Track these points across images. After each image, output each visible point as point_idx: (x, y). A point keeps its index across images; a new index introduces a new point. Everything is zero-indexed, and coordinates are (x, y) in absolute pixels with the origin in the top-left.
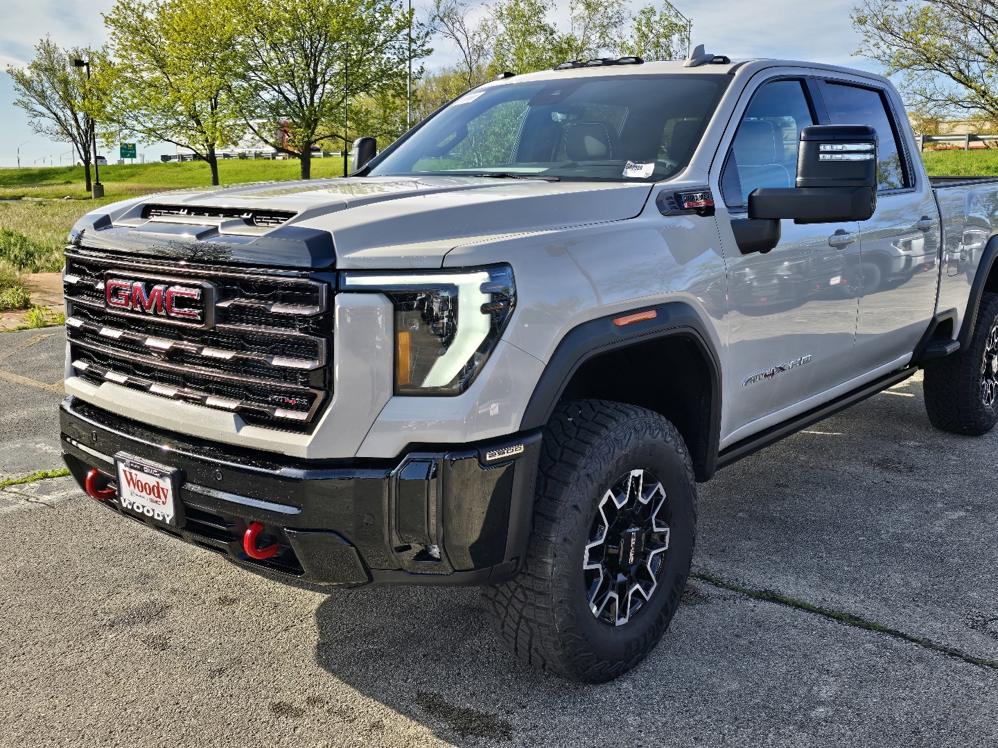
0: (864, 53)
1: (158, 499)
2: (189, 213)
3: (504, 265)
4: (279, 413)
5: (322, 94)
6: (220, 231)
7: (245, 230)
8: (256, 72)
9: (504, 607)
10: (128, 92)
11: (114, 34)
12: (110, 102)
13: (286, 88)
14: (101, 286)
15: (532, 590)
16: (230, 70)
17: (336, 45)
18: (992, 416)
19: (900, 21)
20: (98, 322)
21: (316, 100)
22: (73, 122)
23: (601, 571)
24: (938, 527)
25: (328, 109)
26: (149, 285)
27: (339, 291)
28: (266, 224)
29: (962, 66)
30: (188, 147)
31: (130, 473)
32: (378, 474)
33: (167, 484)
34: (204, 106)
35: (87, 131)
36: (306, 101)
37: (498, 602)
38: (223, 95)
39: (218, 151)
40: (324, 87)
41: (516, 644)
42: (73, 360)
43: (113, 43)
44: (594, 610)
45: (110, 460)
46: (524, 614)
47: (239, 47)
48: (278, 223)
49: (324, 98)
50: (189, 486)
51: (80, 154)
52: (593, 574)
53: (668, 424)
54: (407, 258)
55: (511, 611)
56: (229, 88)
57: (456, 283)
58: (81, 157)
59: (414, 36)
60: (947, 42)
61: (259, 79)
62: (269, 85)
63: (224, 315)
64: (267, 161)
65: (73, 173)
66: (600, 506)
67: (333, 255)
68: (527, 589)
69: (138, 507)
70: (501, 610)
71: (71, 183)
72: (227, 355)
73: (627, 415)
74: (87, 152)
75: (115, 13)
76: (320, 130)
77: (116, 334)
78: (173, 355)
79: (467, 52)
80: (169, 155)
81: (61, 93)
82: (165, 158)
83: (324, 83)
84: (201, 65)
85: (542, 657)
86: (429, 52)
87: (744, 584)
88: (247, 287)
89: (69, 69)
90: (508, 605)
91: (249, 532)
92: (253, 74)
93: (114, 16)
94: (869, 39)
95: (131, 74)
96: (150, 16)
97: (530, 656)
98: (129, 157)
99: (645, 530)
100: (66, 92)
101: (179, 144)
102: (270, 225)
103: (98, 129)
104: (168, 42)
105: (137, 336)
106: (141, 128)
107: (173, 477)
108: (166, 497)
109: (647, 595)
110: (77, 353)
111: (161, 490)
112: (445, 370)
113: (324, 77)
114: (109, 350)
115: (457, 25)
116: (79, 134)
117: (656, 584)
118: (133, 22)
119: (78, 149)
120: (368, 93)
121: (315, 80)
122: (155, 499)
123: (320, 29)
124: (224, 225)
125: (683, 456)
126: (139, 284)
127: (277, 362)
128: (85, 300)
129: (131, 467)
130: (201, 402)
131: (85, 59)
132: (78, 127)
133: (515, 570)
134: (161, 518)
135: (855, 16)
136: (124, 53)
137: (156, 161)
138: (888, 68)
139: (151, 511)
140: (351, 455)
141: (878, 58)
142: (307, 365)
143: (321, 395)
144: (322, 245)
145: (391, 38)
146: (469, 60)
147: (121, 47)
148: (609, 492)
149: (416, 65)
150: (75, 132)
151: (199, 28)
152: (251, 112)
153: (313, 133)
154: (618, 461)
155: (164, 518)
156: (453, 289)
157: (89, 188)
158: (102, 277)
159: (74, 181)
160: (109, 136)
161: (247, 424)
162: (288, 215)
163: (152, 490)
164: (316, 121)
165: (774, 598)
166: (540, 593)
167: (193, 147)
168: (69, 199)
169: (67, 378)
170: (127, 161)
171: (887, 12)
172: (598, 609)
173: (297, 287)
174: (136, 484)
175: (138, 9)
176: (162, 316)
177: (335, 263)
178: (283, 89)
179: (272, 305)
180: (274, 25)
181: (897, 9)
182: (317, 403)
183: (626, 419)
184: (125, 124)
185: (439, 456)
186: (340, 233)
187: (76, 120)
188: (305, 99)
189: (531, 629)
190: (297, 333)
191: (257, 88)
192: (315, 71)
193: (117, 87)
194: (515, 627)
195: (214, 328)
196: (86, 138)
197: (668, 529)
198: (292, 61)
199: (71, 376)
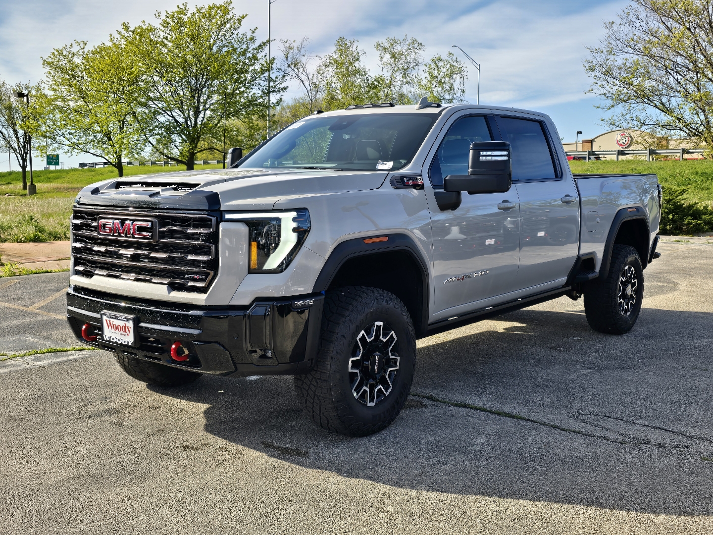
0: (594, 91)
1: (125, 333)
2: (142, 186)
3: (305, 209)
4: (191, 284)
5: (204, 118)
6: (161, 193)
7: (173, 193)
8: (154, 102)
9: (306, 390)
10: (58, 116)
11: (50, 73)
12: (45, 123)
13: (177, 113)
14: (95, 224)
15: (320, 379)
16: (136, 100)
17: (215, 82)
18: (628, 322)
19: (620, 68)
20: (91, 244)
21: (199, 123)
22: (14, 138)
23: (359, 374)
24: (573, 376)
25: (208, 129)
26: (123, 222)
27: (221, 221)
28: (184, 190)
29: (664, 100)
30: (102, 157)
31: (110, 321)
32: (241, 313)
33: (130, 324)
34: (113, 127)
35: (25, 145)
36: (191, 123)
37: (303, 388)
38: (130, 119)
39: (124, 160)
40: (205, 113)
41: (313, 413)
42: (75, 266)
43: (48, 80)
44: (355, 394)
45: (98, 316)
46: (316, 393)
47: (141, 83)
48: (191, 189)
49: (205, 120)
50: (142, 324)
51: (19, 162)
52: (353, 375)
53: (397, 299)
54: (256, 205)
55: (310, 392)
56: (134, 114)
57: (280, 217)
58: (20, 165)
59: (273, 76)
60: (654, 83)
61: (156, 107)
62: (164, 111)
63: (163, 235)
64: (160, 167)
65: (12, 176)
66: (358, 338)
67: (219, 203)
68: (318, 379)
69: (113, 339)
70: (305, 393)
71: (11, 183)
72: (164, 256)
73: (373, 292)
74: (24, 161)
75: (50, 57)
76: (202, 144)
77: (103, 249)
78: (135, 257)
79: (309, 89)
80: (86, 163)
81: (6, 117)
82: (82, 165)
83: (205, 110)
84: (113, 96)
85: (326, 418)
86: (284, 89)
87: (450, 400)
88: (175, 220)
89: (13, 99)
90: (308, 389)
91: (173, 346)
92: (152, 103)
93: (50, 60)
94: (597, 82)
95: (61, 103)
96: (77, 61)
97: (321, 418)
98: (53, 165)
99: (385, 356)
100: (10, 116)
101: (95, 155)
102: (186, 191)
103: (34, 143)
104: (89, 79)
105: (113, 249)
106: (68, 143)
107: (134, 320)
108: (129, 331)
109: (387, 392)
110: (77, 262)
111: (127, 328)
112: (274, 260)
113: (205, 106)
114: (97, 258)
115: (301, 70)
116: (19, 147)
117: (391, 387)
118: (64, 65)
119: (18, 158)
120: (238, 118)
121: (198, 108)
122: (123, 333)
123: (202, 71)
124: (163, 190)
125: (406, 317)
126: (117, 221)
127: (190, 257)
128: (85, 232)
129: (111, 317)
130: (149, 281)
131: (25, 92)
132: (18, 141)
133: (311, 366)
134: (126, 343)
135: (587, 66)
136: (56, 87)
137: (76, 167)
138: (612, 102)
139: (121, 340)
140: (227, 304)
141: (604, 94)
142: (205, 258)
143: (212, 273)
144: (213, 199)
145: (256, 78)
146: (310, 95)
147: (54, 82)
148: (363, 332)
149: (274, 98)
150: (15, 145)
151: (114, 70)
152: (151, 131)
153: (196, 146)
154: (367, 315)
155: (128, 343)
156: (279, 220)
157: (25, 188)
158: (95, 219)
159: (12, 182)
160: (42, 149)
161: (174, 291)
162: (196, 185)
163: (121, 329)
164: (199, 138)
165: (465, 406)
166: (324, 380)
167: (106, 157)
168: (9, 195)
169: (72, 276)
170: (52, 168)
171: (609, 62)
172: (357, 395)
173: (201, 219)
174: (113, 327)
175: (69, 55)
176: (130, 237)
177: (220, 208)
178: (174, 114)
179: (188, 229)
180: (170, 67)
181: (616, 61)
182: (210, 277)
183: (372, 294)
184: (55, 139)
185: (271, 303)
186: (222, 193)
187: (17, 137)
188: (191, 121)
189: (320, 401)
190: (201, 243)
191: (156, 113)
192: (198, 101)
193: (50, 112)
194: (312, 401)
195: (158, 242)
196: (24, 150)
197: (399, 358)
198: (181, 93)
199: (74, 274)
